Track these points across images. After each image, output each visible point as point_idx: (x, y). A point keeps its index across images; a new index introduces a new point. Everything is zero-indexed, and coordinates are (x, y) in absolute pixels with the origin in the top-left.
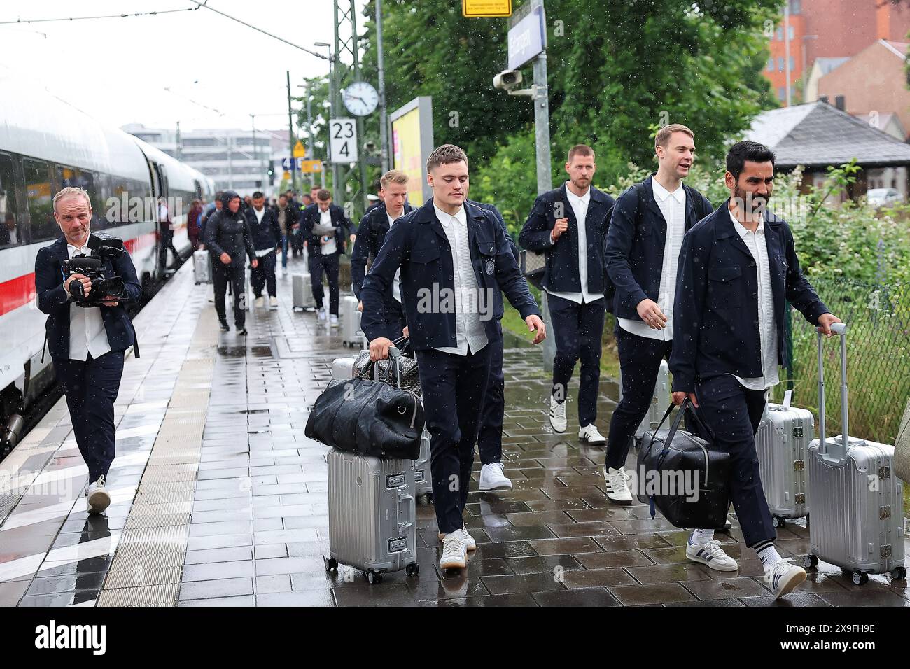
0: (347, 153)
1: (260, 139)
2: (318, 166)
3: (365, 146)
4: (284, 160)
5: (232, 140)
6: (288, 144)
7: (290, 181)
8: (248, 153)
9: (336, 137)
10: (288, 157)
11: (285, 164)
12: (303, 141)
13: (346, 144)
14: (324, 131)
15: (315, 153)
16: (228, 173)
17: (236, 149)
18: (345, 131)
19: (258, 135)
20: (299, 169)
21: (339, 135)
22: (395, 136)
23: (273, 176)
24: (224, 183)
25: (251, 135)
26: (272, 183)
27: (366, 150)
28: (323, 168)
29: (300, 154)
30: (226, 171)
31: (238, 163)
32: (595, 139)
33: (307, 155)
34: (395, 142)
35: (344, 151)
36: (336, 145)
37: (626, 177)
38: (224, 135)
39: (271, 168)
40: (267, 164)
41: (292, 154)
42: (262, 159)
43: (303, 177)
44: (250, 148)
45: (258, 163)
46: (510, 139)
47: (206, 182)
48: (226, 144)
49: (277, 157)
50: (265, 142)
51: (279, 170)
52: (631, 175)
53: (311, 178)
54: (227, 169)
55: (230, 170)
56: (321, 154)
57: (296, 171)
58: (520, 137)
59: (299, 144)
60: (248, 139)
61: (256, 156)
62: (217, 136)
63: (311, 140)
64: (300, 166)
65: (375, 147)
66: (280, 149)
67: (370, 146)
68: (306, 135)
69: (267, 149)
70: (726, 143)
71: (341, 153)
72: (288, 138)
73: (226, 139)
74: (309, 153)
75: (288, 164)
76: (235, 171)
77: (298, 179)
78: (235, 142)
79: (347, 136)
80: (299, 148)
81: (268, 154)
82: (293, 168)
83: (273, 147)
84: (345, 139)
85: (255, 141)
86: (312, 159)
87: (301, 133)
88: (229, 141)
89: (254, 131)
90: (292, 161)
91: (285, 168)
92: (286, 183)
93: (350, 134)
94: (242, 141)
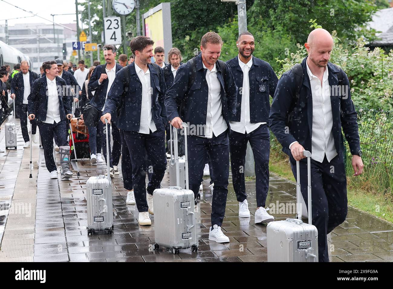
0: (115, 39)
1: (57, 30)
2: (95, 47)
3: (127, 34)
4: (74, 43)
5: (39, 30)
6: (76, 33)
7: (77, 57)
8: (49, 39)
9: (108, 29)
10: (76, 41)
11: (74, 46)
12: (85, 30)
13: (114, 33)
14: (99, 25)
15: (92, 38)
16: (37, 52)
17: (42, 36)
18: (114, 25)
19: (56, 27)
20: (83, 49)
21: (110, 28)
22: (147, 28)
23: (65, 53)
24: (34, 58)
25: (52, 27)
26: (65, 58)
27: (127, 37)
28: (98, 48)
29: (84, 39)
30: (36, 50)
31: (43, 45)
32: (273, 28)
33: (88, 40)
34: (147, 31)
35: (113, 37)
36: (108, 34)
37: (295, 53)
38: (35, 28)
39: (64, 48)
40: (61, 45)
41: (78, 39)
42: (58, 43)
43: (85, 54)
44: (52, 36)
45: (56, 45)
46: (219, 28)
47: (25, 58)
48: (36, 33)
49: (69, 41)
50: (60, 32)
51: (70, 50)
52: (298, 52)
53: (91, 54)
54: (37, 49)
55: (38, 50)
56: (96, 39)
57: (81, 50)
58: (226, 27)
59: (83, 33)
60: (50, 30)
61: (55, 40)
62: (31, 28)
63: (90, 29)
64: (83, 47)
65: (133, 35)
66: (69, 36)
67: (130, 34)
68: (86, 27)
69: (61, 36)
70: (356, 30)
71: (111, 39)
72: (76, 29)
73: (36, 30)
74: (89, 39)
75: (76, 46)
76: (42, 50)
77: (82, 55)
78: (41, 32)
79: (114, 28)
80: (83, 36)
81: (62, 39)
82: (79, 48)
83: (65, 35)
84: (114, 30)
85: (54, 31)
86: (91, 42)
87: (83, 26)
88: (38, 32)
89: (54, 25)
90: (79, 43)
91: (74, 48)
92: (74, 58)
93: (116, 26)
94: (45, 31)
